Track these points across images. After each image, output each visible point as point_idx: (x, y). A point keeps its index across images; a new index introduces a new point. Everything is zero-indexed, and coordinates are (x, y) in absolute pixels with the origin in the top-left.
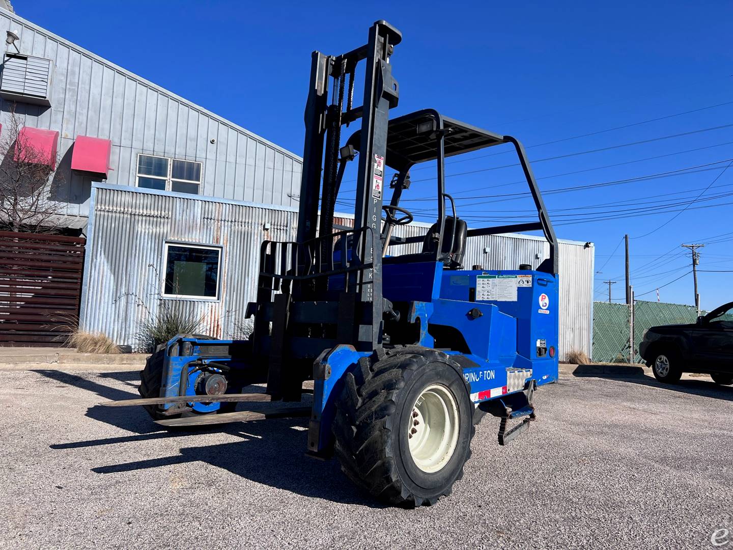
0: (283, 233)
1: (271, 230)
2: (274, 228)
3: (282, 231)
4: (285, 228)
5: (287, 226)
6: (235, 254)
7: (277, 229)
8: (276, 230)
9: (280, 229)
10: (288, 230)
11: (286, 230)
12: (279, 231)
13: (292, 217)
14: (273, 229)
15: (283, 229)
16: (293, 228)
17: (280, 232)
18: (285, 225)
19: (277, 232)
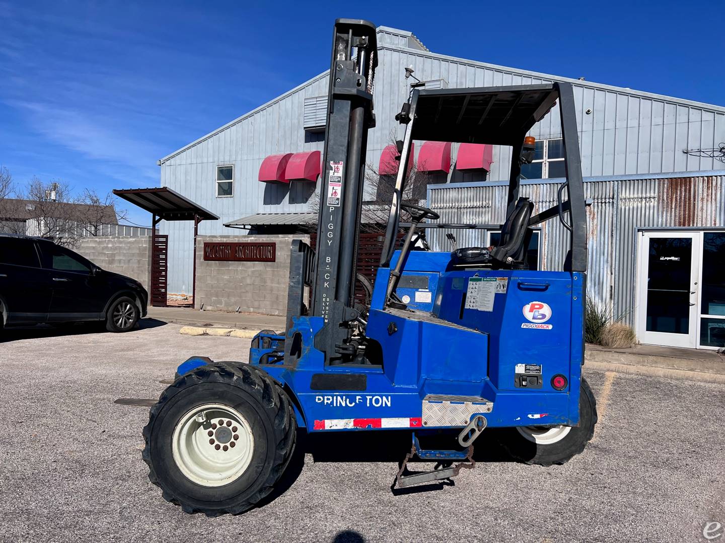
0: (609, 206)
1: (594, 204)
2: (598, 202)
3: (607, 204)
4: (611, 200)
5: (613, 198)
6: (555, 235)
7: (602, 203)
8: (600, 204)
9: (605, 202)
10: (615, 202)
11: (613, 202)
12: (603, 204)
13: (620, 187)
14: (596, 204)
15: (609, 202)
16: (621, 199)
17: (605, 205)
18: (611, 197)
19: (602, 206)
